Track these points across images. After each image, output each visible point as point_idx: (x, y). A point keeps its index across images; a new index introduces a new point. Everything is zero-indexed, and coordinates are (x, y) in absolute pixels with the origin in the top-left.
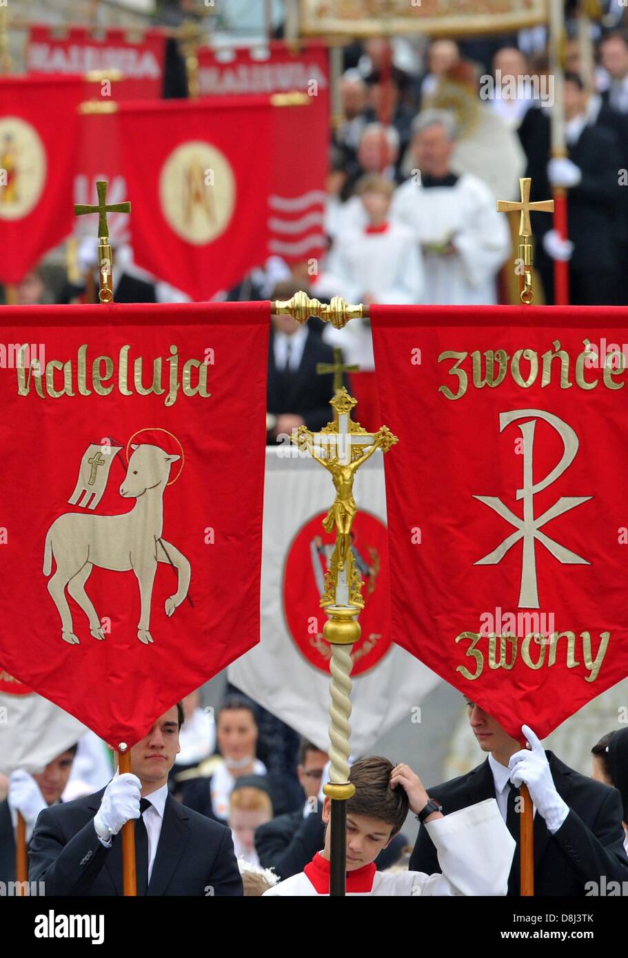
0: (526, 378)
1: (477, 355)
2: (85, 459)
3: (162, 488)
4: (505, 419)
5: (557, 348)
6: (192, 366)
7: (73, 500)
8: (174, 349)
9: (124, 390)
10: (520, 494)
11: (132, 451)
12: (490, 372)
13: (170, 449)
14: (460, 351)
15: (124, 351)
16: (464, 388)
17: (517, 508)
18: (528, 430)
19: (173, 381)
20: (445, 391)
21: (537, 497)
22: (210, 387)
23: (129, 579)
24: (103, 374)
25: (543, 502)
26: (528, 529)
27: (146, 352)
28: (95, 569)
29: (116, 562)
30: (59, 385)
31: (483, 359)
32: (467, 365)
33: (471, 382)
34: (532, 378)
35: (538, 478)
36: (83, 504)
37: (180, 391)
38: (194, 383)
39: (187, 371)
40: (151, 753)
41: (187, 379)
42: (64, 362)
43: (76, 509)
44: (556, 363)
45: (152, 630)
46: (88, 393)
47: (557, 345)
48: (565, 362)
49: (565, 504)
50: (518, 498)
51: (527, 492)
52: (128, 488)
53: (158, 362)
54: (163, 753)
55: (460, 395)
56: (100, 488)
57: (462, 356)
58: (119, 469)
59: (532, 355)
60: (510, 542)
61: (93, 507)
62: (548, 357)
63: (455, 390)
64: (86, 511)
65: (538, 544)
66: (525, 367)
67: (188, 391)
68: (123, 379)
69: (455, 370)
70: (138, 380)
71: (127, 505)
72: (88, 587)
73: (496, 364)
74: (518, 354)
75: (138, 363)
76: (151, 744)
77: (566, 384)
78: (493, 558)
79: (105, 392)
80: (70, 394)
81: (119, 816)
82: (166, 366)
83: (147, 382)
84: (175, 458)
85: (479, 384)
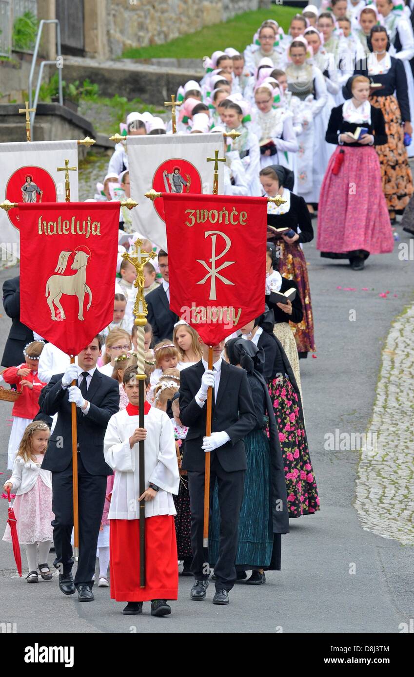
0: (213, 220)
1: (198, 211)
2: (60, 256)
3: (85, 266)
4: (207, 234)
5: (224, 210)
6: (95, 225)
7: (56, 271)
8: (89, 218)
9: (73, 233)
10: (211, 260)
11: (76, 254)
12: (202, 218)
13: (87, 253)
14: (193, 210)
15: (73, 219)
16: (193, 223)
17: (210, 265)
18: (214, 238)
19: (89, 229)
20: (187, 223)
21: (216, 261)
22: (101, 232)
23: (75, 298)
24: (66, 226)
25: (219, 263)
26: (213, 272)
27: (80, 219)
28: (63, 294)
29: (70, 292)
30: (52, 230)
31: (200, 212)
32: (195, 215)
33: (196, 221)
34: (216, 220)
35: (217, 255)
36: (59, 272)
37: (91, 232)
38: (96, 230)
39: (93, 226)
40: (86, 357)
41: (93, 229)
42: (54, 223)
43: (57, 274)
44: (224, 215)
45: (84, 316)
46: (62, 233)
47: (224, 209)
48: (227, 215)
49: (227, 264)
50: (210, 261)
51: (213, 260)
52: (74, 266)
53: (84, 223)
54: (91, 357)
55: (192, 225)
56: (64, 267)
57: (193, 211)
58: (71, 260)
59: (216, 213)
60: (207, 276)
61: (62, 273)
62: (221, 213)
63: (191, 223)
64: (60, 274)
65: (216, 278)
66: (213, 216)
67: (94, 233)
68: (73, 229)
69: (191, 216)
70: (78, 229)
71: (75, 272)
72: (61, 301)
73: (204, 215)
74: (211, 211)
75: (78, 223)
76: (87, 353)
77: (227, 222)
78: (203, 282)
79: (67, 233)
80: (56, 234)
81: (71, 378)
82: (86, 224)
83: (81, 230)
84: (88, 256)
85: (199, 221)
